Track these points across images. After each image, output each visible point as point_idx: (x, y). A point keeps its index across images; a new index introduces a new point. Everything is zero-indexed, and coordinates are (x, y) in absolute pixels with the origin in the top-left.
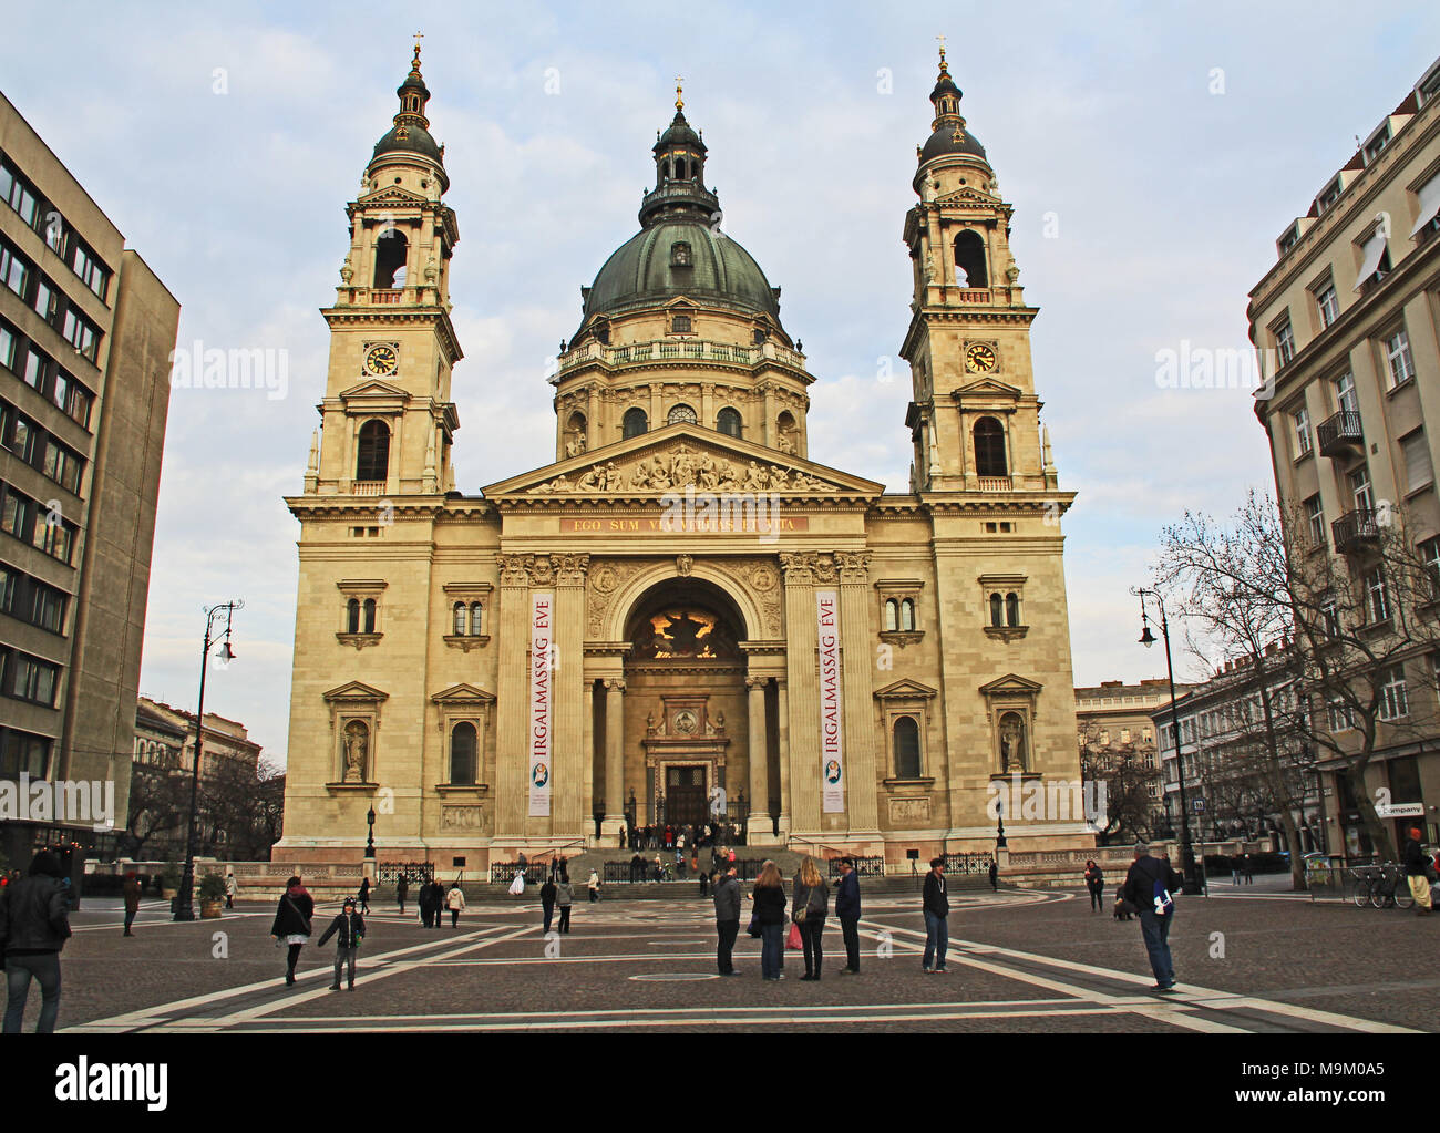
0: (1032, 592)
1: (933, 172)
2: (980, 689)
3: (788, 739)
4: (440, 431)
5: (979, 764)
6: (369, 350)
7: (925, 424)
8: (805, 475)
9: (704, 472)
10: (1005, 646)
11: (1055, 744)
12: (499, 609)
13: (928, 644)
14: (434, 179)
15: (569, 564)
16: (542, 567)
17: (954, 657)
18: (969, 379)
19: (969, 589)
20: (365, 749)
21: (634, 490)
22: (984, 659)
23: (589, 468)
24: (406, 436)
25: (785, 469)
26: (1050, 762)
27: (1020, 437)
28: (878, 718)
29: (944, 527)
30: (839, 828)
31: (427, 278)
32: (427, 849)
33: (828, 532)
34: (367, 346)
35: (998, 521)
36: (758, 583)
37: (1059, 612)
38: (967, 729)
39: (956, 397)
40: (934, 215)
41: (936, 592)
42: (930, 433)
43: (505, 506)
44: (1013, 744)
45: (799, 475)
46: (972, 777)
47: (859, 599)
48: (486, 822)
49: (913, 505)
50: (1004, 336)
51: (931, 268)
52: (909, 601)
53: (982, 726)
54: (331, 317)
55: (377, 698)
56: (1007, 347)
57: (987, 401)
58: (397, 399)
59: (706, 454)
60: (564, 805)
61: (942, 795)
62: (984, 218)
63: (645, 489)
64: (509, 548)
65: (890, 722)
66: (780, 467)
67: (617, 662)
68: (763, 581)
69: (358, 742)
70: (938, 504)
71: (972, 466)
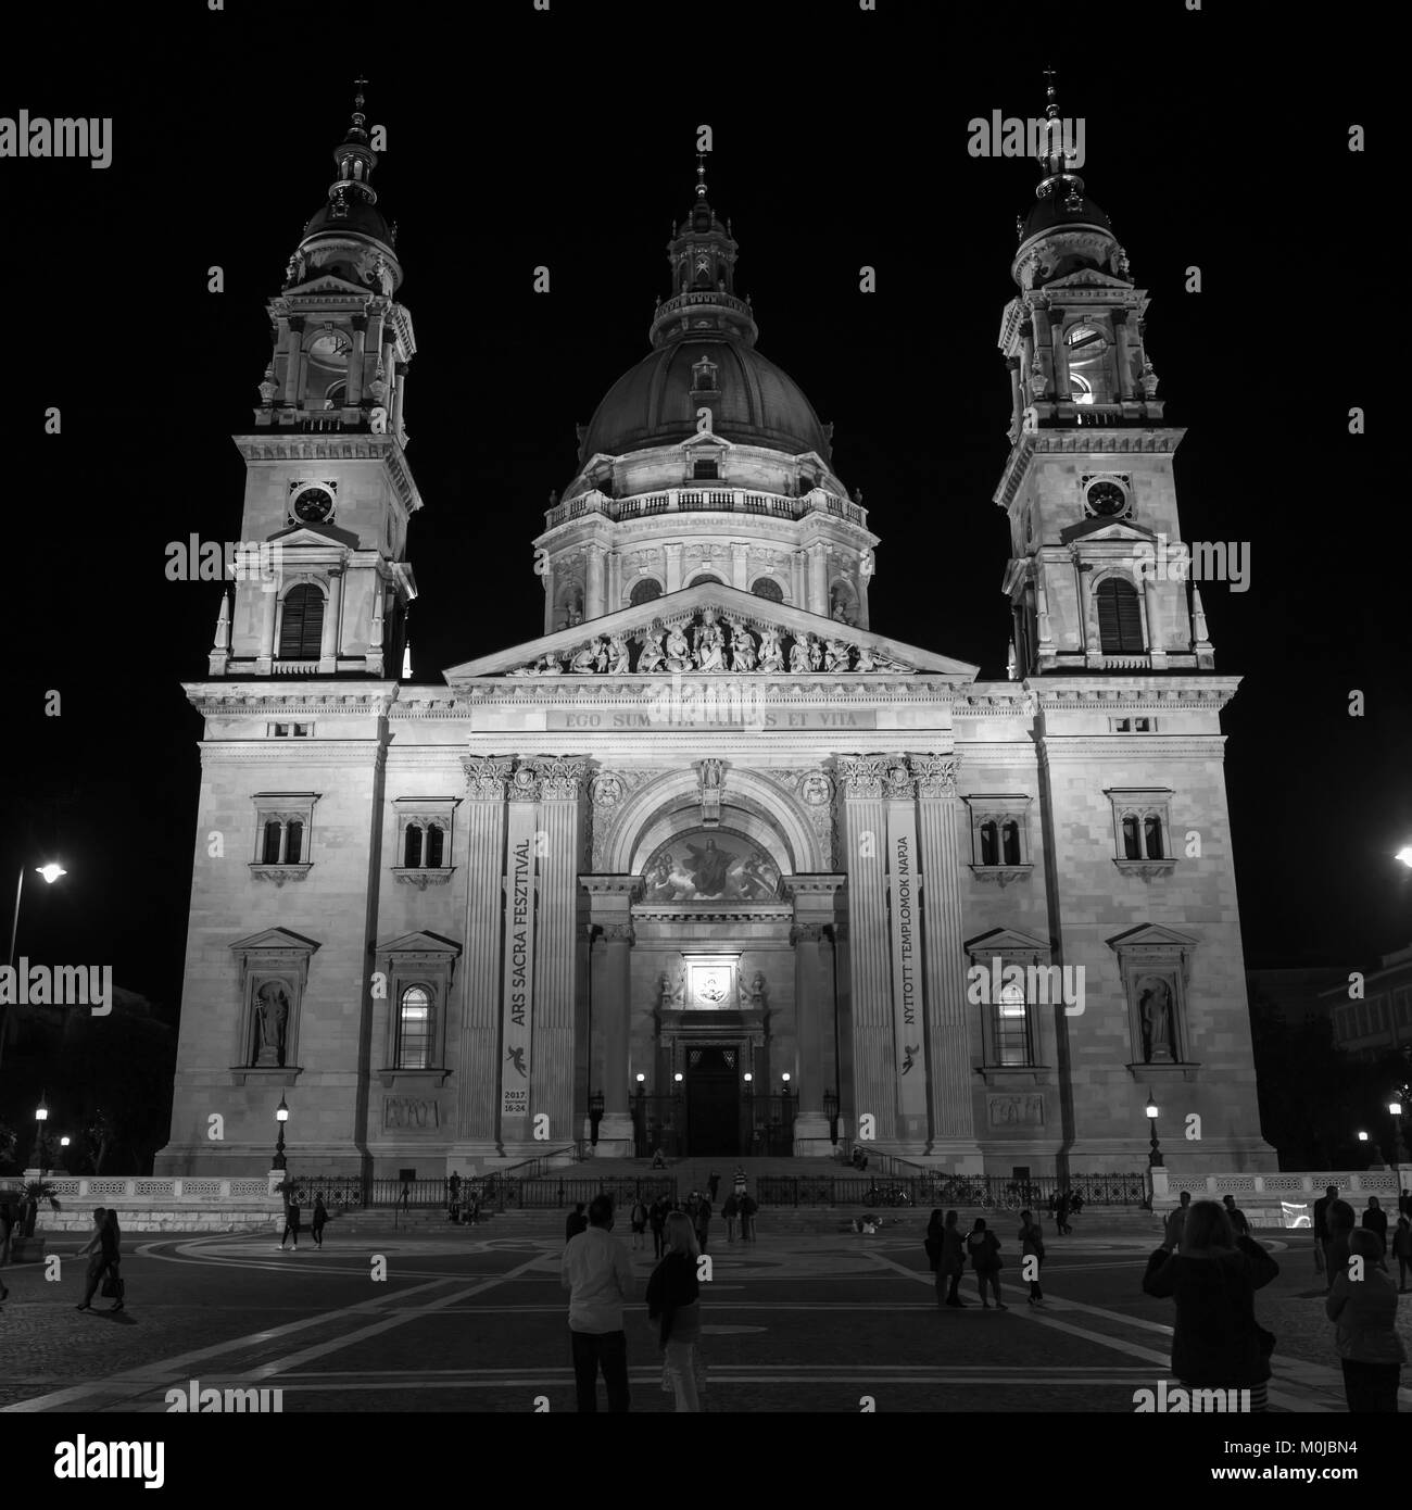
0: (1180, 814)
2: (1110, 941)
5: (1112, 1050)
6: (297, 491)
10: (1143, 886)
11: (1218, 1022)
12: (465, 832)
13: (1037, 882)
15: (558, 773)
16: (524, 776)
17: (1074, 900)
19: (1094, 808)
20: (283, 1020)
22: (1116, 904)
23: (587, 646)
24: (346, 603)
26: (1212, 1049)
27: (1162, 603)
29: (1058, 724)
30: (920, 1136)
32: (366, 1158)
33: (903, 729)
34: (294, 486)
35: (1132, 713)
36: (810, 797)
37: (1219, 841)
38: (1094, 999)
41: (1048, 813)
43: (475, 692)
44: (1159, 1022)
45: (863, 653)
46: (1102, 1067)
47: (944, 820)
48: (443, 1121)
49: (1016, 694)
50: (1137, 467)
52: (1011, 824)
53: (1118, 996)
55: (301, 952)
56: (1142, 483)
57: (1117, 553)
61: (1061, 1091)
64: (479, 749)
67: (621, 903)
68: (814, 795)
69: (275, 1011)
70: (1050, 692)
71: (1094, 642)
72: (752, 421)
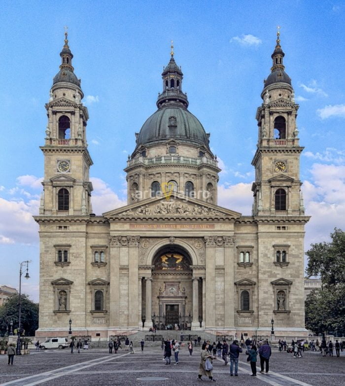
0: (291, 251)
1: (269, 91)
2: (271, 283)
3: (205, 297)
4: (87, 192)
5: (269, 307)
6: (59, 163)
7: (258, 191)
8: (214, 210)
9: (179, 208)
10: (280, 269)
11: (296, 301)
12: (110, 254)
13: (254, 267)
14: (78, 94)
15: (133, 239)
16: (124, 241)
17: (262, 272)
18: (275, 174)
19: (269, 249)
20: (66, 299)
21: (155, 214)
22: (273, 273)
23: (140, 207)
24: (75, 194)
25: (207, 207)
26: (294, 307)
27: (292, 197)
28: (236, 291)
29: (262, 228)
30: (221, 326)
31: (79, 135)
32: (88, 331)
33: (221, 229)
34: (58, 161)
35: (281, 226)
36: (197, 246)
37: (301, 258)
38: (266, 295)
39: (270, 181)
40: (268, 109)
41: (258, 250)
42: (260, 194)
43: (111, 220)
44: (281, 301)
45: (212, 210)
46: (267, 311)
47: (230, 252)
48: (107, 322)
49: (251, 220)
50: (290, 158)
51: (265, 131)
52: (248, 252)
53: (272, 295)
54: (45, 150)
55: (69, 283)
56: (290, 162)
57: (281, 183)
58: (71, 181)
59: (180, 202)
60: (132, 317)
61: (257, 316)
62: (287, 111)
63: (159, 214)
64: (113, 234)
65: (240, 292)
66: (205, 207)
67: (149, 272)
68: (198, 245)
69: (63, 297)
70: (260, 220)
71: (273, 206)
72: (186, 135)
